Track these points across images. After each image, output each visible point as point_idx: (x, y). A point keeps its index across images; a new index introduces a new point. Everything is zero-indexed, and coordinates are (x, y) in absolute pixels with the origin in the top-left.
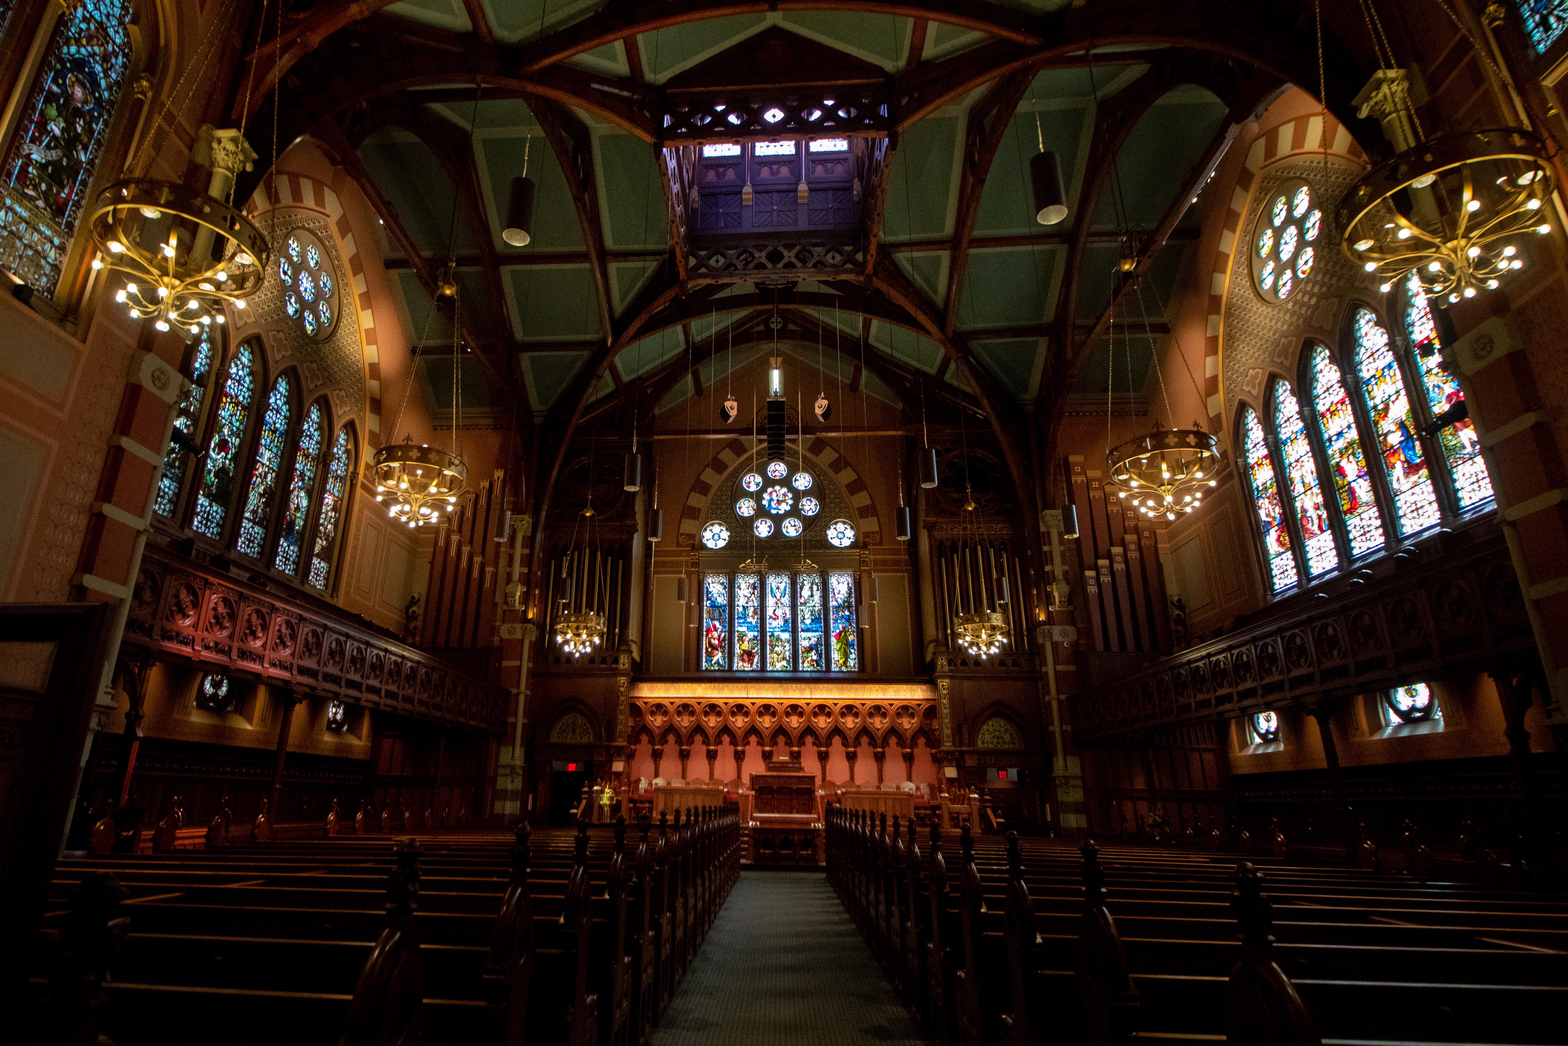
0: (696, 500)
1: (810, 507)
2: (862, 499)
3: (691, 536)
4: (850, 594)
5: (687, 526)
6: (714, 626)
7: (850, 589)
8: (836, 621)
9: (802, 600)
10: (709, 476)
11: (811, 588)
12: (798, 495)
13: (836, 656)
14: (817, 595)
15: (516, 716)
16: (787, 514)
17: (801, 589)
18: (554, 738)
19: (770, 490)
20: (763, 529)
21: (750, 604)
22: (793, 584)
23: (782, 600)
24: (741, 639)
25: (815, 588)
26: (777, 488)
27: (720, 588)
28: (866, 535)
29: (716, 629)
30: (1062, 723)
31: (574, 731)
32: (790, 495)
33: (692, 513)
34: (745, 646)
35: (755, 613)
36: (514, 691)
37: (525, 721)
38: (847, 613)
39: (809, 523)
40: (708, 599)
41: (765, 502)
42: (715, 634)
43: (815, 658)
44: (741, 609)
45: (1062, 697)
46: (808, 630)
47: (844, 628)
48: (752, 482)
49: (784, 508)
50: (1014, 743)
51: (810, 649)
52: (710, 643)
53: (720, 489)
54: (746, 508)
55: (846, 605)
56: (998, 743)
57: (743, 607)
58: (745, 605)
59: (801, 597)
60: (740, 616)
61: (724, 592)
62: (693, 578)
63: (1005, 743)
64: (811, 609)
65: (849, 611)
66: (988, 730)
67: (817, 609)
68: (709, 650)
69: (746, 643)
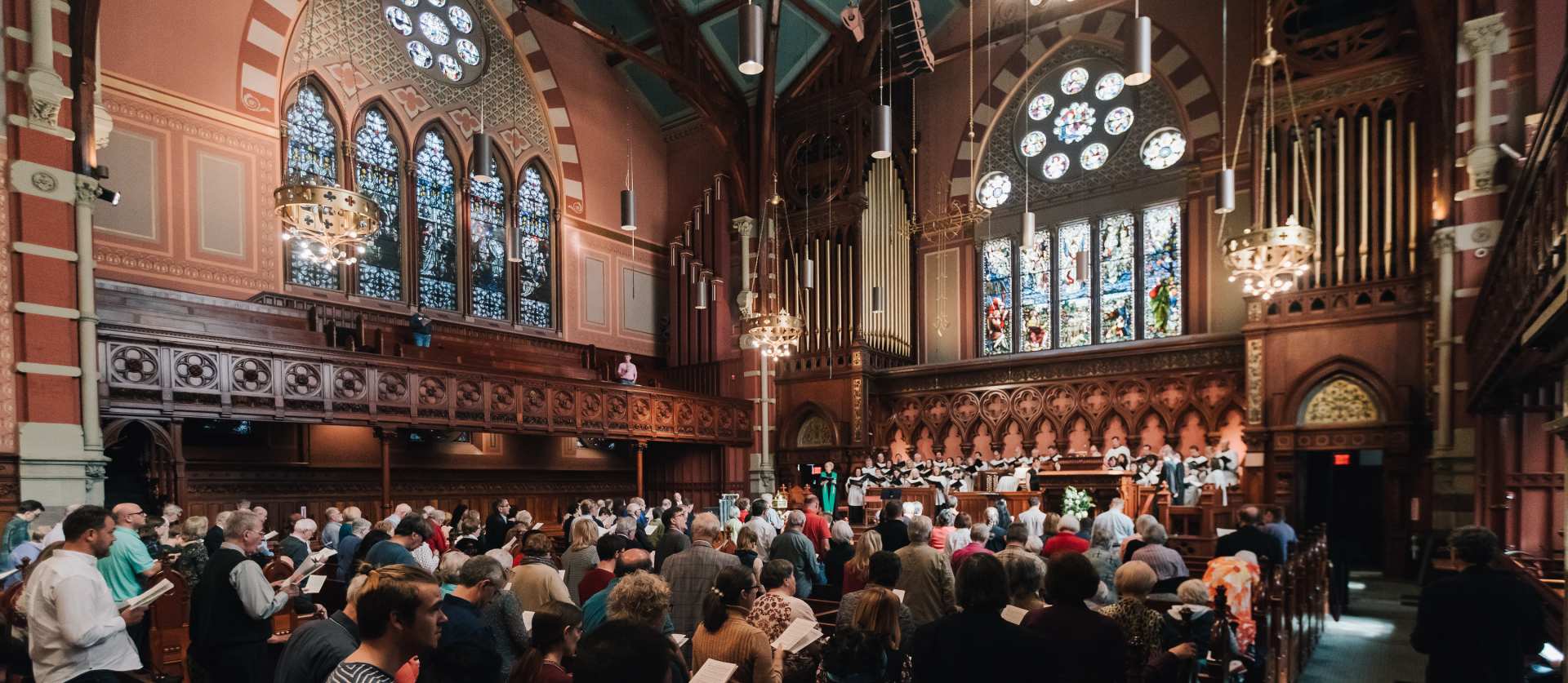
0: (967, 150)
2: (1195, 90)
3: (966, 198)
4: (1174, 232)
5: (959, 186)
6: (996, 304)
7: (1174, 227)
8: (1152, 272)
9: (1105, 254)
10: (982, 114)
11: (1119, 234)
12: (1102, 109)
13: (1151, 319)
14: (1128, 242)
15: (761, 424)
16: (1088, 140)
17: (1105, 238)
18: (801, 442)
19: (1064, 111)
20: (1055, 168)
21: (1038, 269)
22: (1094, 234)
24: (1028, 315)
25: (1123, 233)
26: (1074, 106)
27: (1001, 255)
28: (1202, 141)
29: (997, 307)
30: (1452, 379)
31: (817, 435)
32: (1092, 111)
33: (965, 169)
34: (1033, 322)
35: (1044, 279)
36: (757, 400)
37: (773, 428)
38: (1169, 259)
39: (1114, 143)
40: (987, 272)
41: (1057, 131)
42: (997, 313)
43: (1121, 325)
44: (1027, 278)
45: (1460, 339)
46: (1112, 292)
47: (1164, 281)
48: (1041, 105)
49: (1083, 131)
50: (1366, 414)
51: (1116, 314)
52: (991, 323)
53: (996, 128)
54: (1033, 144)
55: (1167, 248)
56: (1340, 416)
57: (1030, 274)
58: (1032, 272)
59: (1104, 248)
60: (1026, 285)
61: (1006, 260)
62: (969, 249)
63: (1351, 416)
64: (1118, 262)
65: (1171, 256)
66: (1324, 400)
67: (1125, 262)
68: (991, 332)
69: (1033, 318)
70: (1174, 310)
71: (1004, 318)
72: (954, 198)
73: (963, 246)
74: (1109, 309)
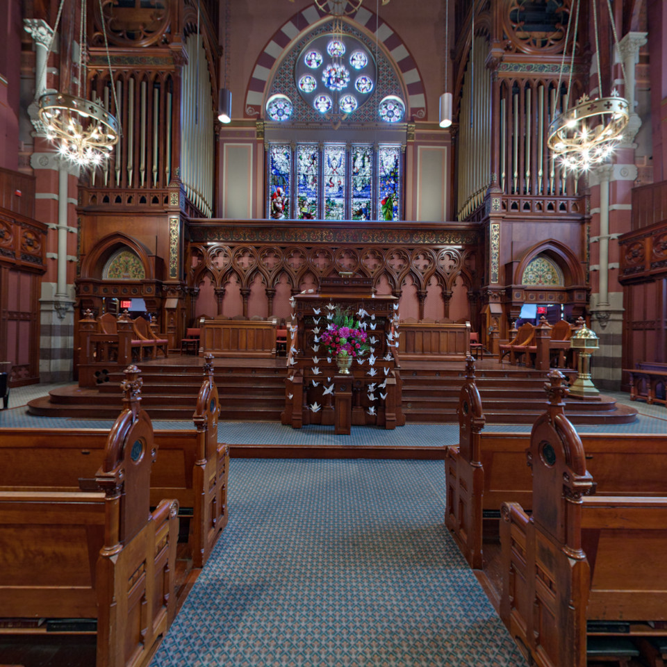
0: (261, 73)
1: (365, 86)
2: (412, 77)
3: (257, 108)
4: (396, 165)
5: (253, 98)
6: (279, 192)
7: (396, 161)
8: (383, 188)
9: (355, 170)
10: (273, 49)
11: (363, 160)
12: (354, 74)
14: (368, 165)
15: (57, 251)
16: (345, 91)
17: (355, 160)
18: (106, 276)
19: (329, 68)
20: (322, 105)
21: (310, 172)
22: (348, 155)
23: (338, 170)
24: (302, 204)
25: (366, 159)
26: (336, 66)
27: (284, 158)
28: (414, 110)
29: (280, 195)
30: (609, 261)
31: (127, 270)
32: (347, 73)
33: (258, 85)
34: (305, 210)
35: (314, 180)
36: (53, 225)
37: (72, 258)
38: (393, 182)
39: (363, 100)
40: (273, 168)
41: (324, 80)
42: (280, 199)
44: (302, 177)
45: (615, 236)
46: (359, 197)
47: (389, 195)
48: (314, 59)
49: (341, 86)
50: (554, 282)
51: (360, 212)
52: (275, 206)
53: (283, 63)
54: (307, 84)
55: (392, 175)
56: (540, 282)
57: (304, 175)
58: (306, 174)
59: (354, 167)
60: (301, 183)
61: (287, 161)
62: (260, 146)
63: (546, 282)
64: (363, 178)
65: (394, 180)
66: (532, 270)
67: (367, 178)
68: (274, 212)
69: (306, 206)
70: (395, 215)
71: (284, 203)
72: (248, 106)
73: (256, 143)
74: (357, 208)
